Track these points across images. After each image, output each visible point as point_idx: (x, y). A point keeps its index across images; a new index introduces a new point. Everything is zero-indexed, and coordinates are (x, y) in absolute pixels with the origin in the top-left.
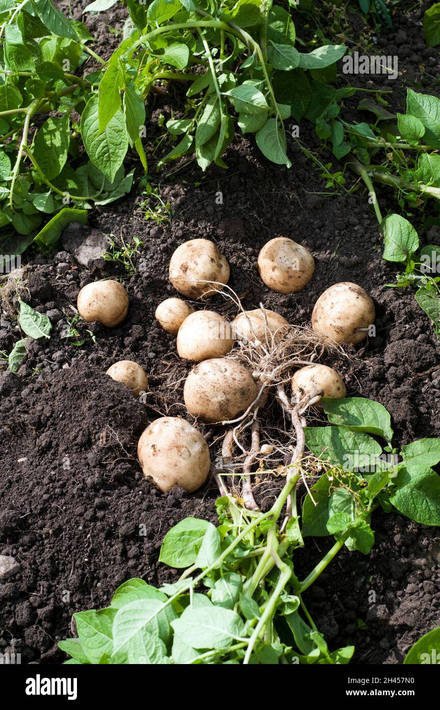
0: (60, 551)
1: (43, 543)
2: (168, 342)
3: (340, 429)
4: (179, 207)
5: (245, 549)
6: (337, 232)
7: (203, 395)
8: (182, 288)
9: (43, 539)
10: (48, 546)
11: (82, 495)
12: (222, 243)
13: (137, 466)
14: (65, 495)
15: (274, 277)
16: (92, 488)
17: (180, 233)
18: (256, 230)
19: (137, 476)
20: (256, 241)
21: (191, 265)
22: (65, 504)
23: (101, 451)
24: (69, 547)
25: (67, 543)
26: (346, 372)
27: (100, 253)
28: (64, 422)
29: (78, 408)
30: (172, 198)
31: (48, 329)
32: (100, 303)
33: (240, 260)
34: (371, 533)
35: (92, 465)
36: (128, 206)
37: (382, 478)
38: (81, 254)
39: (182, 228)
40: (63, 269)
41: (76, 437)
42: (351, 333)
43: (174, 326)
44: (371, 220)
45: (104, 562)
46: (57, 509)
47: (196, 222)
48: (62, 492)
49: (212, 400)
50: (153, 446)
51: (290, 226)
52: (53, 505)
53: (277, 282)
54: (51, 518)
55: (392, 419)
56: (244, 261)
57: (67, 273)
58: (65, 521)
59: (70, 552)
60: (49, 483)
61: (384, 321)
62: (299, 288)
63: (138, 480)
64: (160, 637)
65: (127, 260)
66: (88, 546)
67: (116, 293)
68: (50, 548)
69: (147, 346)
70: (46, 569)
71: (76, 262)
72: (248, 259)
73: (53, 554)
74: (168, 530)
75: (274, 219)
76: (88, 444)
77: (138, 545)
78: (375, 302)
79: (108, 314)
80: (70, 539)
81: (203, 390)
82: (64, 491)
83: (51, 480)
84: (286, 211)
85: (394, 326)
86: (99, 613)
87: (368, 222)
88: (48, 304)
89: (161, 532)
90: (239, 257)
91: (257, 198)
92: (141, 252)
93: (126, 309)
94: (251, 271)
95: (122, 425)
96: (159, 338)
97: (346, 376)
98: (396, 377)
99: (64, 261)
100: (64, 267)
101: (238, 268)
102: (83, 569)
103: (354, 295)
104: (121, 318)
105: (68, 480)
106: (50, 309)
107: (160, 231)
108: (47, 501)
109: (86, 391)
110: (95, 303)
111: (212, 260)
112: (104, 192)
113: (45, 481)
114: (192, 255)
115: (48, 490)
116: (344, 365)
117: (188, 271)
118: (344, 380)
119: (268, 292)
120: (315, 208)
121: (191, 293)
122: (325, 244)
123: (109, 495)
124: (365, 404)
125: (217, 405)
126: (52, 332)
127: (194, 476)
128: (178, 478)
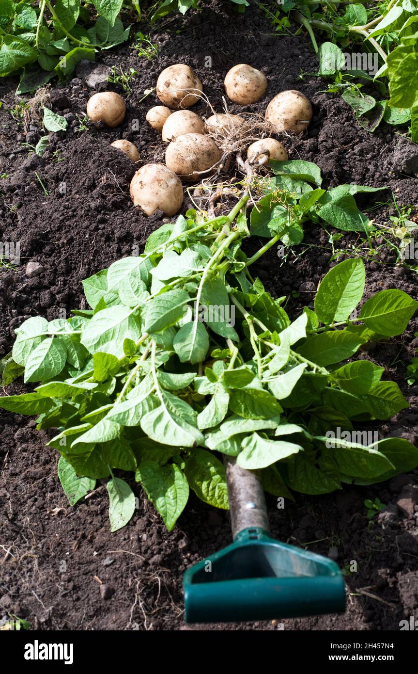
0: (72, 254)
1: (60, 251)
2: (155, 136)
3: (282, 177)
4: (164, 48)
5: (205, 232)
6: (284, 60)
7: (179, 156)
8: (166, 100)
9: (60, 248)
10: (64, 252)
11: (88, 215)
12: (197, 71)
13: (128, 199)
14: (75, 216)
15: (236, 92)
16: (95, 210)
17: (165, 63)
18: (223, 62)
19: (129, 204)
20: (223, 70)
21: (173, 81)
22: (76, 222)
23: (102, 188)
24: (79, 251)
25: (77, 249)
26: (289, 147)
27: (104, 78)
28: (75, 176)
29: (86, 165)
30: (159, 42)
31: (65, 125)
32: (104, 106)
33: (211, 82)
34: (302, 231)
35: (95, 197)
36: (126, 50)
37: (310, 196)
38: (90, 79)
39: (166, 61)
40: (76, 90)
41: (84, 183)
42: (294, 124)
43: (160, 124)
44: (311, 53)
45: (105, 259)
46: (70, 226)
47: (177, 56)
48: (73, 214)
49: (186, 159)
50: (141, 182)
51: (249, 59)
52: (67, 223)
53: (238, 95)
54: (66, 232)
55: (321, 171)
56: (214, 83)
57: (80, 93)
58: (76, 233)
59: (80, 255)
60: (64, 210)
61: (319, 117)
62: (256, 100)
63: (130, 207)
64: (142, 279)
65: (125, 83)
66: (93, 249)
67: (116, 100)
68: (65, 253)
69: (139, 137)
70: (62, 268)
71: (86, 85)
72: (216, 81)
73: (67, 257)
74: (151, 233)
75: (237, 54)
76: (93, 186)
77: (129, 244)
78: (312, 104)
79: (110, 116)
80: (79, 245)
81: (179, 152)
82: (75, 213)
83: (65, 207)
84: (246, 48)
85: (327, 119)
86: (98, 275)
87: (309, 54)
88: (65, 111)
89: (146, 235)
90: (209, 80)
91: (224, 40)
92: (136, 79)
93: (124, 112)
94: (220, 90)
95: (119, 173)
96: (148, 132)
97: (289, 150)
98: (326, 147)
99: (78, 84)
100: (77, 88)
101: (209, 88)
102: (89, 265)
103: (296, 96)
104: (120, 119)
105: (78, 207)
106: (66, 113)
107: (150, 64)
108: (62, 221)
109: (92, 152)
110: (100, 106)
111: (188, 77)
112: (108, 42)
113: (62, 208)
114: (173, 75)
115: (63, 214)
116: (287, 143)
117: (170, 86)
118: (288, 153)
119: (232, 104)
120: (268, 45)
121: (173, 104)
122: (275, 68)
123: (107, 214)
124: (302, 165)
125: (190, 162)
126: (67, 127)
127: (171, 201)
128: (159, 203)
